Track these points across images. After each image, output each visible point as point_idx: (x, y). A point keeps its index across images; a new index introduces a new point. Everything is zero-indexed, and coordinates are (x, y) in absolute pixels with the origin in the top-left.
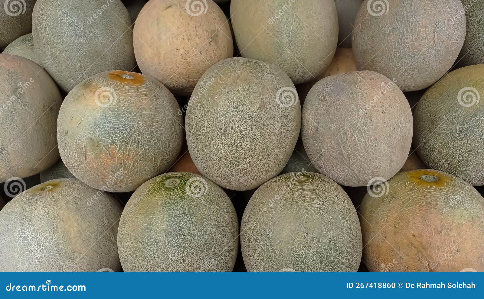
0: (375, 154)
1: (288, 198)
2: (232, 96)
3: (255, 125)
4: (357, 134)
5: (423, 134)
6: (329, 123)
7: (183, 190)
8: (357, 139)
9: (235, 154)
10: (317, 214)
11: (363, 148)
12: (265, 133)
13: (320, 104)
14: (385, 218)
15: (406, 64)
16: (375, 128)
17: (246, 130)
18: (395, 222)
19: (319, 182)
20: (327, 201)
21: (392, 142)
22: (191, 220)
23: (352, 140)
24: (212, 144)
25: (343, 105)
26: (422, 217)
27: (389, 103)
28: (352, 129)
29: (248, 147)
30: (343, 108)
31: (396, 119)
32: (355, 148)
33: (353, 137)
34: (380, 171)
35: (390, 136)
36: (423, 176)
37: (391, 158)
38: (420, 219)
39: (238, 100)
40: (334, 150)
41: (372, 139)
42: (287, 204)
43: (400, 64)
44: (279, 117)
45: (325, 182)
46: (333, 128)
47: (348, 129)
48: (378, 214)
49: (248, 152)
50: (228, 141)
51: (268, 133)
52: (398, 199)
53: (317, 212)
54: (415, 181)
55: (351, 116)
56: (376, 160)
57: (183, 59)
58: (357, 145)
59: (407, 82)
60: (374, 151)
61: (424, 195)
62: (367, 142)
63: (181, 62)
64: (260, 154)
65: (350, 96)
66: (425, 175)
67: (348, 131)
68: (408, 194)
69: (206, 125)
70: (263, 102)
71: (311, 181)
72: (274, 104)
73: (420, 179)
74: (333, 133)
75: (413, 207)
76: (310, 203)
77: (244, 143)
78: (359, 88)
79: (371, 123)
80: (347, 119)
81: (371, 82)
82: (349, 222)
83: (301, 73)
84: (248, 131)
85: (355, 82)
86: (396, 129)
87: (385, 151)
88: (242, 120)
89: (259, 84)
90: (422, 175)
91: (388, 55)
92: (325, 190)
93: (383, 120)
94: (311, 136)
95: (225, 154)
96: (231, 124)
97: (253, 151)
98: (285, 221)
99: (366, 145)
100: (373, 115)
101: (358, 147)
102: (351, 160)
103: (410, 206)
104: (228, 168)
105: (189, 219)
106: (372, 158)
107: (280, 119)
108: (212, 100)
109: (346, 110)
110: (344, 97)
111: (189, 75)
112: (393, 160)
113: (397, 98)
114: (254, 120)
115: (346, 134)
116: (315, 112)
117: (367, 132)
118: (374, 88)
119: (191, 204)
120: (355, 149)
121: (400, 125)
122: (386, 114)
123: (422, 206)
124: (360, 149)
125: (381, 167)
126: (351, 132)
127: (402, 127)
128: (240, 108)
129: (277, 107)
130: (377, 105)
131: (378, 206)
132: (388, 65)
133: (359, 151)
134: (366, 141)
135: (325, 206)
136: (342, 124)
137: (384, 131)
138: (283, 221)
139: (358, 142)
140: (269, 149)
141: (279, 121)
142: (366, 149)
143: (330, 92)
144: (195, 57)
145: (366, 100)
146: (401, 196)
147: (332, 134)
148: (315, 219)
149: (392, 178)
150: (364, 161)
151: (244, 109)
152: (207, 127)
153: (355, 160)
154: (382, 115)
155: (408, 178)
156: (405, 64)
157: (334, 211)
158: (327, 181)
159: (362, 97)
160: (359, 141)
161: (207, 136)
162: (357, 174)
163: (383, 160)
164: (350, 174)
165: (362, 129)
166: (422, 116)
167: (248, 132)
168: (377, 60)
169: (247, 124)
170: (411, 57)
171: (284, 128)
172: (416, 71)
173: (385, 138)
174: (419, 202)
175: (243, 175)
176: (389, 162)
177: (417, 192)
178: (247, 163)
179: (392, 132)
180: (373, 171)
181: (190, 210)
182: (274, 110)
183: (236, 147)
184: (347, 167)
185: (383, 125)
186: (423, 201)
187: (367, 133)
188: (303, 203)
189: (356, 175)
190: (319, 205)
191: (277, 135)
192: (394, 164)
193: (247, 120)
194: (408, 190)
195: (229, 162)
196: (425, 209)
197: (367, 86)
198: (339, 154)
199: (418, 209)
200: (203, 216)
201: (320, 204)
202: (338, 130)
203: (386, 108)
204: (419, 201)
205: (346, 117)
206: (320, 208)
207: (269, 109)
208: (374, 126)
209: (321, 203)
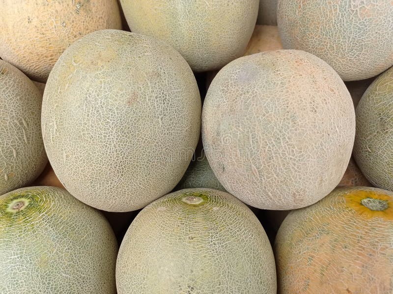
0: (299, 172)
1: (170, 233)
2: (87, 85)
3: (122, 128)
4: (272, 143)
5: (367, 140)
6: (233, 125)
7: (28, 218)
8: (273, 150)
9: (97, 169)
10: (209, 259)
11: (280, 163)
12: (138, 140)
13: (222, 97)
14: (309, 259)
15: (351, 40)
16: (300, 134)
17: (109, 136)
18: (323, 267)
19: (218, 209)
20: (225, 238)
21: (324, 154)
22: (31, 263)
23: (265, 151)
24: (65, 154)
25: (253, 100)
26: (363, 266)
27: (323, 97)
28: (266, 135)
29: (114, 161)
30: (253, 104)
31: (332, 121)
32: (269, 162)
33: (267, 148)
34: (304, 195)
35: (322, 146)
36: (366, 200)
37: (322, 177)
38: (358, 268)
39: (96, 91)
40: (241, 164)
41: (294, 150)
42: (167, 243)
43: (341, 40)
44: (160, 117)
45: (227, 207)
46: (238, 133)
47: (260, 135)
48: (300, 253)
49: (115, 168)
50: (84, 150)
51: (144, 140)
52: (328, 234)
53: (210, 257)
54: (354, 208)
55: (264, 115)
56: (299, 180)
57: (39, 33)
58: (273, 158)
59: (350, 67)
60: (298, 168)
61: (366, 232)
62: (287, 155)
63: (36, 37)
64: (132, 169)
65: (264, 86)
66: (368, 198)
67: (260, 137)
68: (343, 227)
69: (56, 127)
70: (134, 93)
71: (208, 206)
72: (151, 97)
73: (361, 204)
74: (239, 141)
75: (350, 249)
76: (199, 242)
77: (106, 154)
78: (279, 74)
79: (293, 127)
80: (259, 119)
81: (298, 65)
82: (257, 267)
83: (205, 54)
84: (111, 137)
85: (274, 65)
86: (331, 135)
87: (313, 167)
88: (102, 120)
89: (129, 67)
90: (364, 199)
91: (325, 26)
92: (224, 221)
93: (313, 122)
94: (210, 143)
95: (82, 168)
96: (86, 126)
97: (122, 166)
98: (162, 268)
99: (285, 159)
100: (298, 114)
101: (273, 161)
102: (264, 178)
103: (346, 247)
104: (90, 188)
105: (28, 262)
106: (293, 177)
107: (162, 119)
108: (62, 91)
109: (258, 107)
110: (256, 88)
111: (51, 56)
112: (324, 179)
113: (335, 89)
114: (119, 120)
115: (257, 142)
116: (215, 108)
117: (288, 140)
118: (301, 73)
119: (34, 239)
120: (270, 164)
121: (337, 129)
122: (318, 114)
123: (364, 249)
124: (276, 164)
125: (306, 189)
126: (263, 140)
127: (340, 132)
128: (99, 102)
129: (157, 101)
130: (305, 99)
131: (301, 240)
132: (325, 42)
133: (275, 166)
134: (286, 152)
135: (222, 246)
136: (251, 128)
137: (313, 138)
138: (160, 267)
139: (273, 155)
140: (147, 163)
141: (160, 122)
142: (286, 164)
143: (237, 79)
144: (56, 30)
145: (288, 92)
146: (333, 230)
147: (237, 141)
148: (204, 267)
149: (322, 200)
150: (281, 182)
151: (104, 104)
152: (56, 130)
153: (270, 179)
154: (311, 115)
155: (343, 202)
156: (349, 41)
157: (235, 254)
158: (230, 205)
159: (283, 87)
160: (275, 153)
161: (58, 143)
162: (272, 197)
163: (310, 179)
164: (262, 197)
165: (281, 136)
166: (367, 115)
167: (112, 139)
168: (309, 34)
169: (110, 127)
170: (359, 29)
171: (170, 133)
172: (364, 50)
173: (314, 149)
174: (358, 242)
175: (114, 197)
176: (318, 182)
177: (356, 226)
178: (116, 182)
179: (324, 140)
180: (294, 194)
181: (30, 248)
182: (152, 105)
183: (96, 159)
184: (258, 187)
185: (313, 130)
186: (366, 242)
187: (288, 142)
188: (190, 243)
189: (271, 199)
190: (213, 246)
191: (157, 143)
192: (325, 184)
193: (109, 121)
194: (343, 221)
195: (90, 180)
196: (368, 254)
197: (291, 71)
198: (247, 170)
199: (356, 253)
200: (50, 256)
201: (214, 244)
202: (245, 136)
203: (318, 104)
204: (359, 240)
205: (257, 117)
206: (213, 250)
207: (143, 105)
208: (298, 131)
209: (216, 242)
